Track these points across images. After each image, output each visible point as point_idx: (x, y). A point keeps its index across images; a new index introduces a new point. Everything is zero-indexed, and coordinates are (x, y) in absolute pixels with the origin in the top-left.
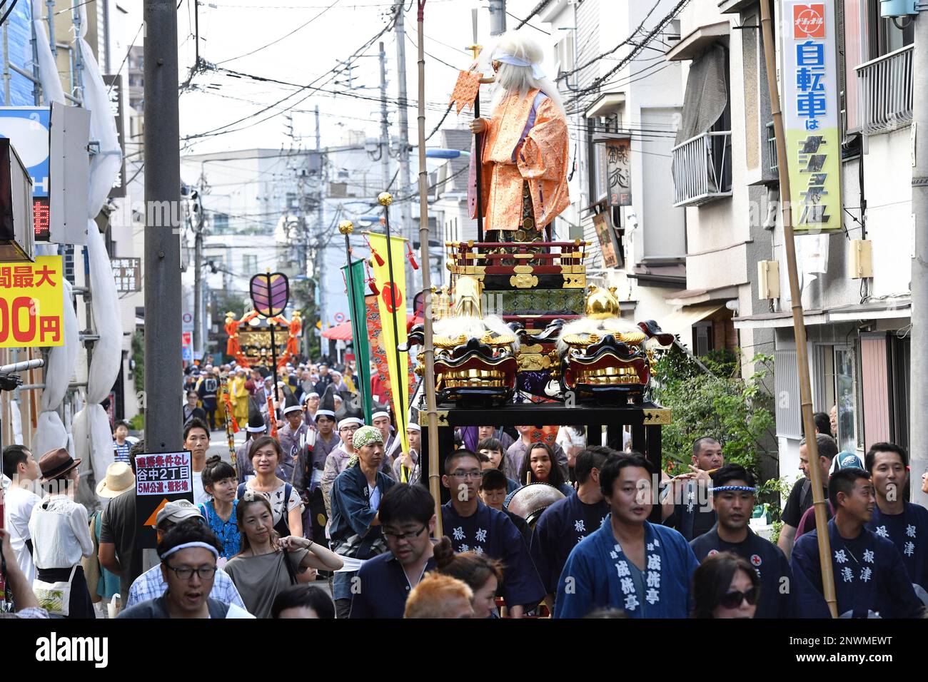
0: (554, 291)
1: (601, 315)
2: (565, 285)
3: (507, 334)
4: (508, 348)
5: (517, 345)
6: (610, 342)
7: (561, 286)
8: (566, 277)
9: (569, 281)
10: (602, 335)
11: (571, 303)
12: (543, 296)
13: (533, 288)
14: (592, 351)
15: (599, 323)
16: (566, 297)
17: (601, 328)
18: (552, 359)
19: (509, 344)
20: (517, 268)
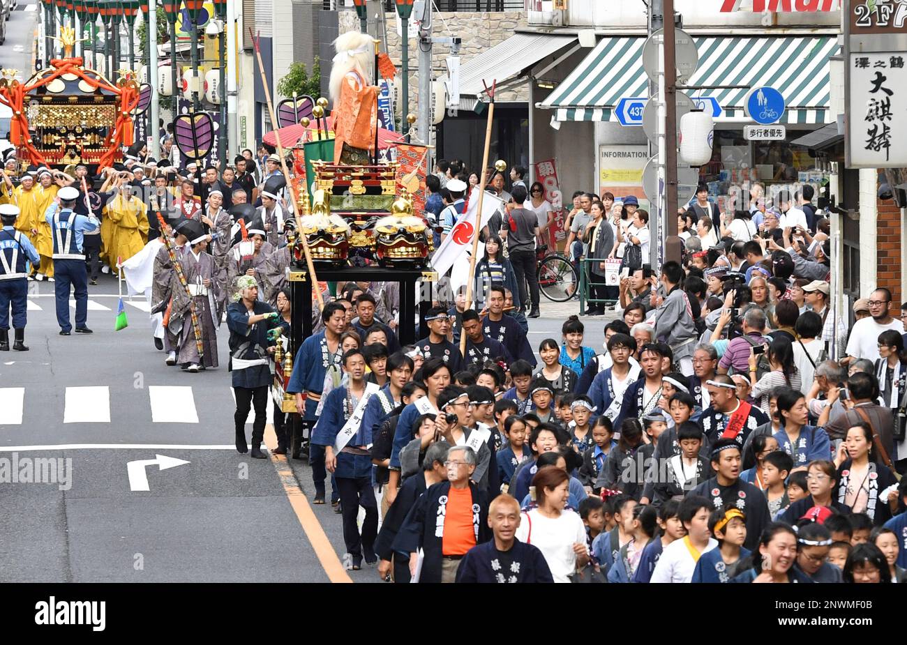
0: (376, 196)
1: (400, 214)
2: (383, 192)
3: (343, 226)
4: (343, 235)
5: (349, 232)
6: (403, 232)
7: (380, 194)
8: (383, 188)
9: (385, 190)
10: (399, 226)
11: (386, 203)
12: (369, 199)
13: (363, 194)
14: (393, 237)
15: (398, 219)
16: (383, 200)
17: (400, 222)
18: (372, 240)
19: (344, 232)
20: (353, 182)
